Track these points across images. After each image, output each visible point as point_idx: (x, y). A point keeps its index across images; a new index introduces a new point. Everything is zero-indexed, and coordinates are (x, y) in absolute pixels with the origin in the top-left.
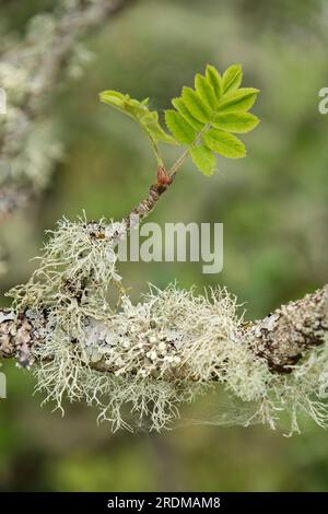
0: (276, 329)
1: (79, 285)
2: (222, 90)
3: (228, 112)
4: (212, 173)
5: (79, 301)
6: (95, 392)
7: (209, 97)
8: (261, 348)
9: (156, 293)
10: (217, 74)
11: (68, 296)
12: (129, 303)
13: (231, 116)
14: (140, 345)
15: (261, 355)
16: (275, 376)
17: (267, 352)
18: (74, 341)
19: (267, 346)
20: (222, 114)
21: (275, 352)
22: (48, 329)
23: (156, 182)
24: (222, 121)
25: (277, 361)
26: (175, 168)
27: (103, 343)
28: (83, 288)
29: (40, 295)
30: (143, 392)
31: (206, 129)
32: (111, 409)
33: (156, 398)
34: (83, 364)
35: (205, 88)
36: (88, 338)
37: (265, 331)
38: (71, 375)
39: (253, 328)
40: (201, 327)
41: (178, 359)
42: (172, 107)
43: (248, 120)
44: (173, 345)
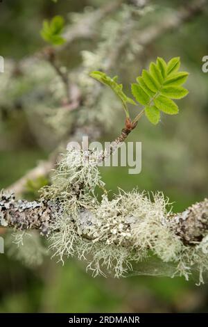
0: (187, 219)
1: (78, 187)
2: (166, 73)
3: (170, 86)
4: (157, 122)
5: (78, 197)
6: (83, 252)
7: (158, 77)
8: (179, 230)
9: (123, 194)
10: (164, 63)
11: (71, 193)
12: (107, 199)
13: (171, 88)
14: (108, 225)
15: (178, 234)
16: (188, 248)
17: (182, 233)
18: (73, 221)
19: (183, 229)
20: (166, 87)
21: (187, 233)
22: (60, 213)
23: (125, 127)
24: (166, 91)
25: (188, 238)
26: (137, 119)
27: (89, 223)
28: (80, 189)
29: (56, 192)
30: (111, 254)
31: (156, 96)
32: (94, 263)
33: (118, 257)
34: (78, 235)
35: (156, 71)
36: (81, 219)
37: (181, 220)
38: (69, 241)
39: (176, 218)
40: (144, 215)
41: (129, 235)
42: (136, 82)
43: (182, 91)
44: (129, 226)
